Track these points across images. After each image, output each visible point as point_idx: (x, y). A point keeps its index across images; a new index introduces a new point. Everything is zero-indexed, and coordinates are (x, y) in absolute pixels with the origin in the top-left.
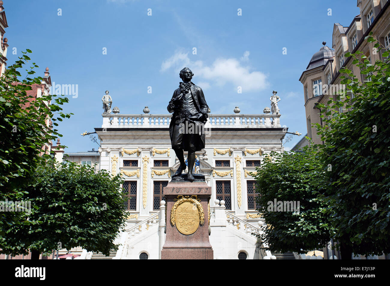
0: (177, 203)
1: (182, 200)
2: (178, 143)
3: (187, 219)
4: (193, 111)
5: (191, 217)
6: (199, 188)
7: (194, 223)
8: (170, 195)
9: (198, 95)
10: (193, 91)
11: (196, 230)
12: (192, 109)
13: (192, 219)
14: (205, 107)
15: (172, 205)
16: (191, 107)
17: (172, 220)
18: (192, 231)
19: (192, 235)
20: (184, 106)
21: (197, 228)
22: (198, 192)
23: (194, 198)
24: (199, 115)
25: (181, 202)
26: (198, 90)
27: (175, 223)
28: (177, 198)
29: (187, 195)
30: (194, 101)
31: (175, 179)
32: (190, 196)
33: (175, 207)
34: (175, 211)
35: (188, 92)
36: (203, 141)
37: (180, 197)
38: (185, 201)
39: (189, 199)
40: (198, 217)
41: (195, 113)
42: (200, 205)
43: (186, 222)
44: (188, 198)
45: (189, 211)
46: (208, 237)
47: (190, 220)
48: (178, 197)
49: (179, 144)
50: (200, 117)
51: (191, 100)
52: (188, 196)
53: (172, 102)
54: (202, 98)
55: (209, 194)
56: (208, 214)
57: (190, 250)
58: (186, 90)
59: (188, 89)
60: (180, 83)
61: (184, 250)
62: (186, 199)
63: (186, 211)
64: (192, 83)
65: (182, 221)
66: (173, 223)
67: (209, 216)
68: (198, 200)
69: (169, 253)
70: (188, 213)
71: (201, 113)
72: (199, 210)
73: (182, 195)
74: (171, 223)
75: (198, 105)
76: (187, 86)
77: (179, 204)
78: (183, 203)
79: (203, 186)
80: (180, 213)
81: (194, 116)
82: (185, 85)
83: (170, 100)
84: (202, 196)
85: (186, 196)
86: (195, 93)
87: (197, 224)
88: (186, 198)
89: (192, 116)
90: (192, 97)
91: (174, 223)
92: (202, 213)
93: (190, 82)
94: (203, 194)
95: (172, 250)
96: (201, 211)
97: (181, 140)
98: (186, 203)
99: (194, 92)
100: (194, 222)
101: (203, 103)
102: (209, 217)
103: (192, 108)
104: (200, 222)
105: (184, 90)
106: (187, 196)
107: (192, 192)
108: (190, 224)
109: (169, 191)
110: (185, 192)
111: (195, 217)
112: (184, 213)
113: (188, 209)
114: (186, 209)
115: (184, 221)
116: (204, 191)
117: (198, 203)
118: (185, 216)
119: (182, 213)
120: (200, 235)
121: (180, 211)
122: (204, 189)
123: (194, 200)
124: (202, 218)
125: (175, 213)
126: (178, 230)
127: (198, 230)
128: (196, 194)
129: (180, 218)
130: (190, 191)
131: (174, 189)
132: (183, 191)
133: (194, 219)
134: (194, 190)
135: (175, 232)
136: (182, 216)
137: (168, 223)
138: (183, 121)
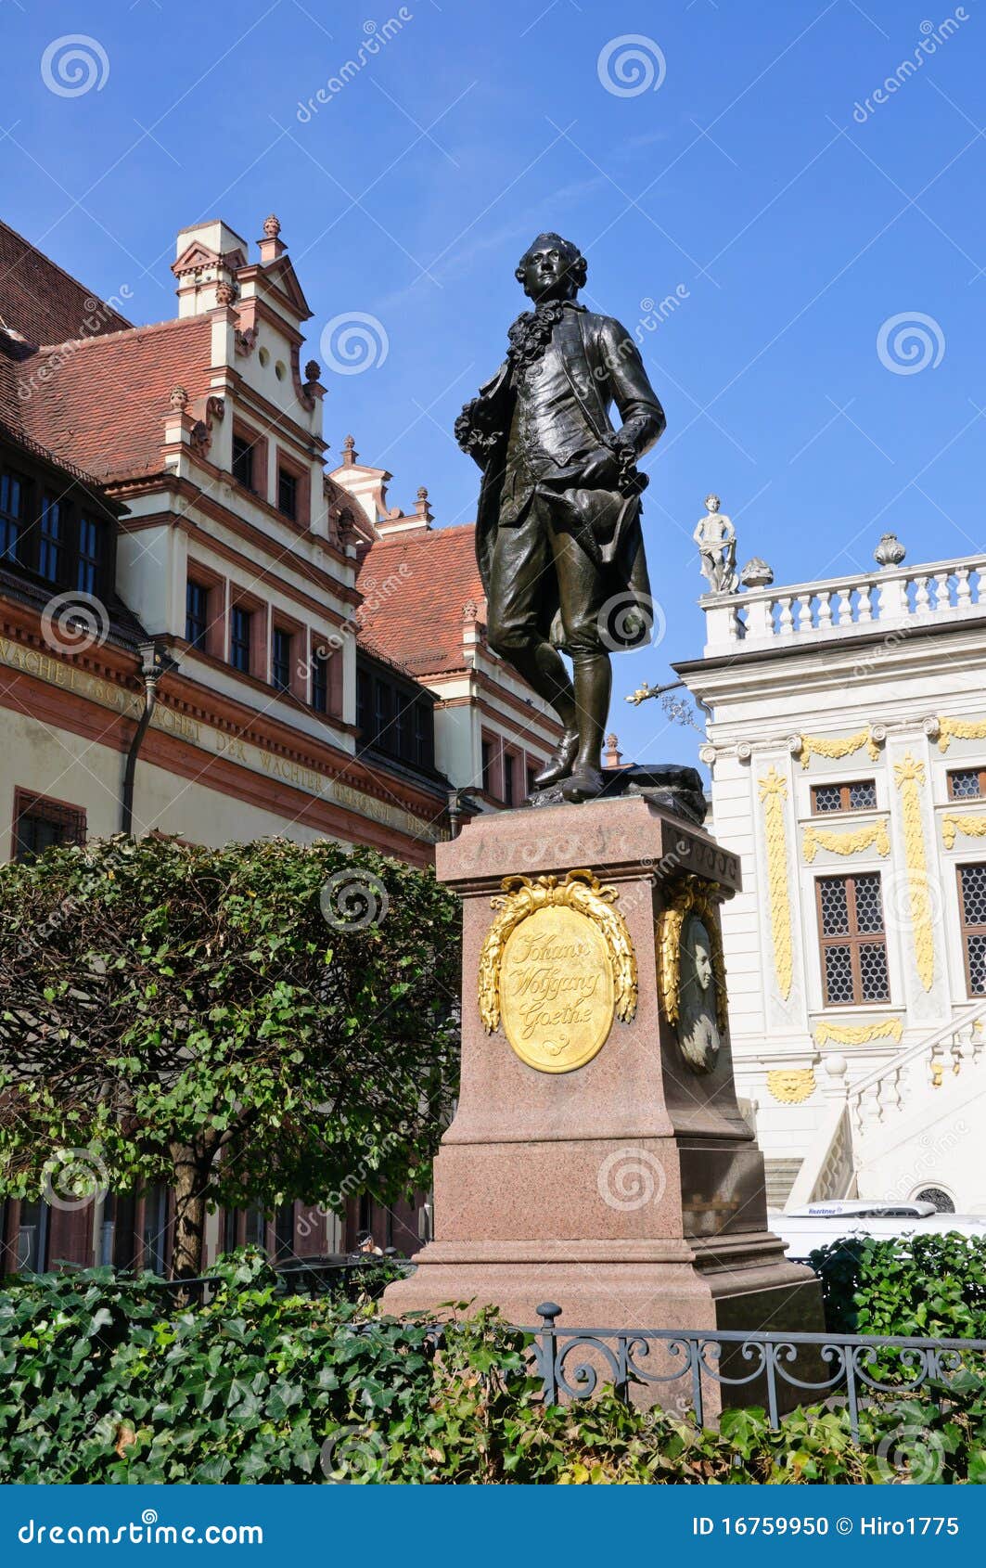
0: (503, 918)
1: (522, 898)
2: (510, 618)
3: (551, 992)
4: (562, 447)
5: (573, 984)
7: (588, 1013)
10: (565, 343)
11: (598, 1045)
12: (559, 436)
13: (576, 995)
15: (486, 928)
16: (557, 427)
17: (483, 1001)
18: (579, 1055)
19: (582, 1072)
20: (522, 427)
21: (604, 1036)
22: (598, 852)
23: (584, 882)
24: (586, 463)
25: (522, 912)
26: (599, 335)
27: (499, 1015)
28: (504, 894)
29: (546, 873)
30: (571, 393)
32: (561, 873)
33: (491, 938)
34: (498, 958)
35: (540, 354)
37: (516, 887)
38: (541, 905)
39: (559, 891)
40: (603, 983)
41: (573, 451)
42: (611, 918)
43: (549, 1009)
44: (553, 888)
45: (563, 952)
46: (658, 1082)
47: (570, 999)
48: (505, 887)
49: (513, 622)
50: (596, 469)
51: (556, 388)
52: (553, 877)
55: (652, 857)
57: (567, 1147)
58: (530, 344)
59: (537, 341)
61: (538, 1149)
62: (540, 894)
63: (546, 954)
65: (531, 1003)
66: (488, 1015)
68: (605, 895)
69: (470, 1167)
70: (558, 964)
71: (603, 445)
73: (522, 874)
74: (482, 1020)
75: (593, 408)
76: (533, 325)
77: (515, 922)
78: (530, 913)
80: (519, 966)
81: (567, 466)
84: (620, 869)
85: (542, 879)
86: (576, 350)
87: (600, 1017)
88: (546, 887)
89: (557, 468)
91: (491, 1019)
92: (625, 955)
94: (622, 860)
95: (485, 1150)
96: (621, 948)
97: (527, 600)
98: (549, 913)
100: (585, 1006)
101: (629, 397)
102: (666, 978)
103: (559, 430)
104: (616, 1002)
105: (521, 348)
106: (547, 878)
107: (568, 856)
108: (571, 1016)
109: (462, 860)
110: (536, 858)
111: (593, 980)
112: (538, 965)
113: (559, 943)
114: (550, 946)
115: (538, 1006)
116: (626, 841)
117: (598, 907)
118: (546, 981)
119: (529, 963)
120: (621, 1074)
121: (522, 957)
122: (622, 834)
123: (580, 893)
124: (626, 982)
125: (499, 969)
126: (513, 1051)
127: (606, 1046)
128: (586, 864)
129: (521, 992)
130: (556, 850)
131: (482, 847)
132: (524, 856)
133: (587, 991)
134: (575, 840)
135: (500, 1061)
136: (529, 982)
137: (470, 1020)
138: (524, 504)
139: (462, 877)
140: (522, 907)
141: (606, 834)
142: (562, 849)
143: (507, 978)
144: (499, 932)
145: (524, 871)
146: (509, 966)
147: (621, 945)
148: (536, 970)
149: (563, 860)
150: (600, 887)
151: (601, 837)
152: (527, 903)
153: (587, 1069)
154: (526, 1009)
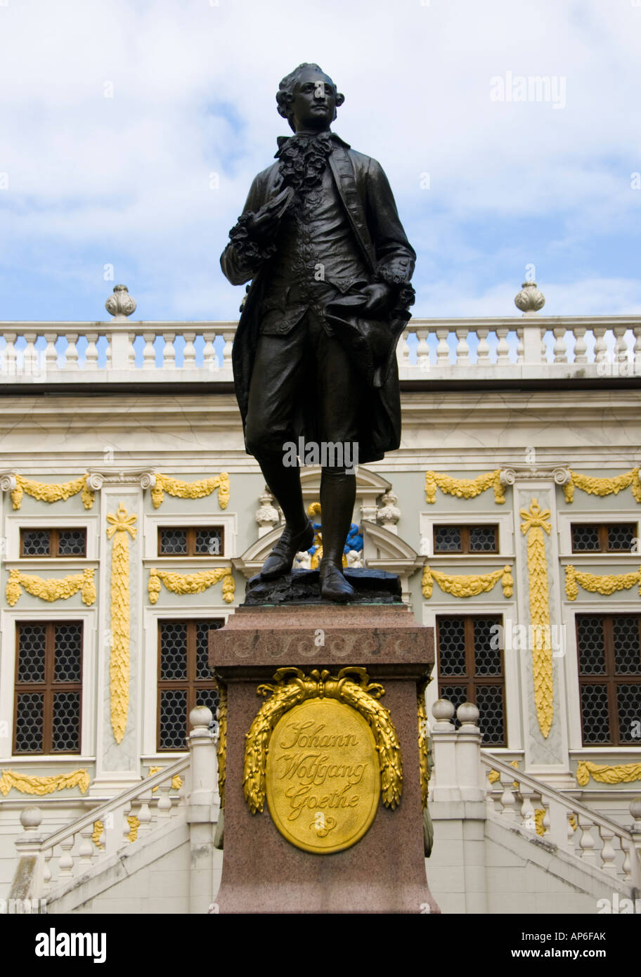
0: (273, 705)
1: (292, 689)
2: (275, 422)
3: (319, 779)
4: (341, 275)
5: (341, 771)
6: (376, 632)
7: (356, 799)
8: (239, 666)
9: (367, 196)
10: (342, 177)
11: (364, 829)
12: (337, 264)
13: (344, 782)
14: (399, 252)
15: (251, 714)
16: (335, 255)
17: (249, 784)
18: (346, 838)
19: (347, 855)
20: (302, 249)
21: (369, 822)
22: (374, 653)
23: (355, 678)
24: (369, 294)
25: (293, 701)
26: (367, 174)
27: (265, 797)
28: (275, 683)
29: (320, 667)
30: (346, 225)
31: (261, 595)
33: (263, 724)
34: (265, 743)
35: (319, 183)
36: (390, 413)
37: (289, 678)
38: (310, 695)
39: (330, 685)
40: (371, 772)
41: (353, 281)
42: (381, 713)
43: (318, 794)
44: (324, 682)
46: (422, 866)
47: (338, 785)
48: (275, 677)
49: (276, 428)
50: (378, 302)
51: (332, 219)
52: (326, 671)
53: (242, 232)
54: (384, 212)
55: (424, 661)
56: (421, 757)
58: (311, 173)
59: (316, 169)
60: (281, 141)
62: (311, 685)
63: (314, 742)
64: (335, 139)
65: (299, 787)
66: (255, 798)
67: (423, 763)
68: (372, 692)
70: (325, 753)
71: (381, 280)
72: (378, 738)
73: (298, 666)
74: (247, 800)
75: (366, 243)
76: (312, 154)
77: (284, 710)
78: (299, 702)
79: (395, 626)
80: (287, 753)
81: (348, 294)
82: (302, 150)
83: (235, 223)
84: (392, 669)
85: (315, 672)
86: (351, 185)
87: (367, 805)
89: (339, 293)
90: (339, 206)
91: (258, 801)
92: (394, 748)
93: (325, 135)
94: (396, 662)
96: (388, 742)
98: (316, 704)
99: (346, 181)
100: (350, 795)
101: (391, 236)
102: (422, 771)
103: (339, 259)
104: (382, 792)
105: (303, 174)
106: (320, 672)
107: (343, 654)
108: (337, 802)
109: (235, 649)
110: (313, 653)
111: (361, 769)
112: (307, 753)
113: (327, 732)
114: (318, 734)
115: (305, 790)
116: (401, 645)
117: (370, 703)
118: (314, 768)
119: (296, 750)
120: (385, 857)
121: (288, 745)
122: (397, 638)
123: (350, 688)
124: (393, 772)
125: (266, 753)
126: (278, 831)
127: (372, 831)
128: (361, 662)
129: (288, 776)
130: (332, 647)
131: (257, 638)
132: (300, 650)
133: (353, 780)
134: (351, 641)
135: (265, 840)
136: (297, 767)
137: (234, 800)
138: (297, 320)
139: (236, 664)
140: (294, 696)
141: (382, 637)
142: (338, 647)
143: (274, 763)
144: (269, 718)
145: (300, 663)
146: (276, 752)
147: (389, 738)
148: (303, 757)
149: (340, 656)
150: (368, 685)
151: (376, 639)
152: (298, 694)
153: (352, 851)
154: (292, 793)
